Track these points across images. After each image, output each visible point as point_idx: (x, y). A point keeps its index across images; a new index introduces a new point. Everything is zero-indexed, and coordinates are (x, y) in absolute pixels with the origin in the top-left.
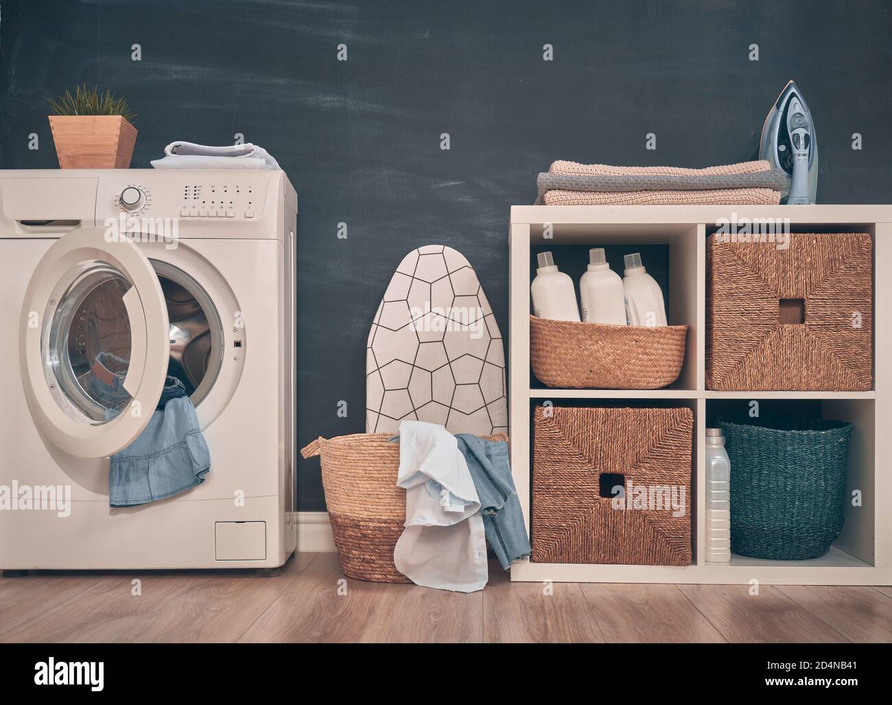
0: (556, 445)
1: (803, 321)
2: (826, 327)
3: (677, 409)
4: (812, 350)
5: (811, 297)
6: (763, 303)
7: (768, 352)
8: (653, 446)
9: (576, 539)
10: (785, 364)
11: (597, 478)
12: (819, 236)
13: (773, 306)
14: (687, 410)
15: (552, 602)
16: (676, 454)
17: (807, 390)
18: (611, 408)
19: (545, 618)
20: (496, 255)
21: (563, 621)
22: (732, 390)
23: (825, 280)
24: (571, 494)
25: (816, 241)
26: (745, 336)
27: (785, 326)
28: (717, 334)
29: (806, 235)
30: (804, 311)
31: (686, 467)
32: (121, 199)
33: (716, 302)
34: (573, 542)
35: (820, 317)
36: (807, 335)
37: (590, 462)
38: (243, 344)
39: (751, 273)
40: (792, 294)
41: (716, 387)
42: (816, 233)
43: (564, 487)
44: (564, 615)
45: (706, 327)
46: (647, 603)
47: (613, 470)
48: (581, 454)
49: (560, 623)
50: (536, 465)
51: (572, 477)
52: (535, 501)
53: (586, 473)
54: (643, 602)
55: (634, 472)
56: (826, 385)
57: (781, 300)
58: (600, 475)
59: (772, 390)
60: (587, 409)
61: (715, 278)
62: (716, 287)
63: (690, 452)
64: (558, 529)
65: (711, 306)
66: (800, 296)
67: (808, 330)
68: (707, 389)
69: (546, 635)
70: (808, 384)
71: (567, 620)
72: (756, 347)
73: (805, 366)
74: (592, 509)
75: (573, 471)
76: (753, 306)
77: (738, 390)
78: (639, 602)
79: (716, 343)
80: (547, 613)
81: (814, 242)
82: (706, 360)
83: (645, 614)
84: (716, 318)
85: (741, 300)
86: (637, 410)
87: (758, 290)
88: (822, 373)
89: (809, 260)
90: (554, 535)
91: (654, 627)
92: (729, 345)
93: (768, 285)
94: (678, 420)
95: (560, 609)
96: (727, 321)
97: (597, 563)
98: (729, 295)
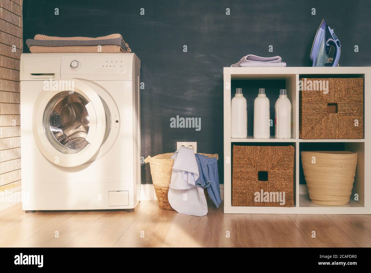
0: (241, 160)
1: (337, 112)
2: (346, 114)
3: (288, 146)
4: (340, 123)
5: (340, 103)
6: (321, 105)
7: (323, 124)
8: (279, 161)
9: (249, 197)
10: (330, 129)
11: (257, 173)
12: (343, 79)
13: (325, 106)
14: (292, 147)
15: (240, 223)
16: (288, 164)
17: (338, 139)
18: (262, 146)
19: (237, 231)
20: (218, 84)
21: (243, 232)
22: (309, 139)
23: (345, 96)
24: (247, 179)
25: (342, 81)
26: (314, 118)
27: (330, 114)
28: (303, 117)
29: (338, 79)
30: (337, 108)
31: (291, 169)
32: (71, 65)
33: (303, 105)
34: (248, 198)
35: (343, 111)
36: (338, 117)
37: (255, 166)
38: (119, 121)
39: (317, 93)
40: (332, 101)
41: (303, 138)
42: (342, 78)
43: (244, 177)
44: (244, 229)
45: (299, 114)
46: (276, 223)
47: (263, 170)
48: (251, 164)
49: (242, 232)
50: (234, 168)
51: (248, 173)
52: (233, 183)
53: (253, 172)
54: (275, 223)
55: (272, 171)
56: (346, 137)
57: (328, 104)
58: (258, 172)
59: (325, 139)
60: (253, 146)
61: (303, 96)
62: (303, 99)
63: (293, 163)
64: (242, 193)
65: (301, 106)
66: (335, 102)
67: (338, 116)
68: (300, 138)
69: (237, 239)
70: (338, 136)
71: (245, 232)
72: (319, 122)
73: (337, 129)
74: (255, 185)
75: (248, 171)
76: (317, 106)
77: (312, 139)
78: (273, 223)
79: (303, 121)
80: (237, 228)
81: (341, 81)
82: (299, 127)
83: (275, 229)
84: (303, 111)
85: (313, 104)
86: (273, 147)
87: (319, 100)
88: (344, 132)
89: (339, 88)
90: (241, 196)
91: (279, 235)
92: (308, 122)
93: (323, 98)
94: (289, 151)
95: (243, 226)
96: (307, 112)
97: (257, 206)
98: (308, 102)
